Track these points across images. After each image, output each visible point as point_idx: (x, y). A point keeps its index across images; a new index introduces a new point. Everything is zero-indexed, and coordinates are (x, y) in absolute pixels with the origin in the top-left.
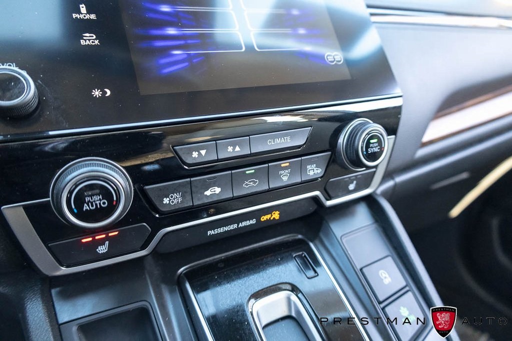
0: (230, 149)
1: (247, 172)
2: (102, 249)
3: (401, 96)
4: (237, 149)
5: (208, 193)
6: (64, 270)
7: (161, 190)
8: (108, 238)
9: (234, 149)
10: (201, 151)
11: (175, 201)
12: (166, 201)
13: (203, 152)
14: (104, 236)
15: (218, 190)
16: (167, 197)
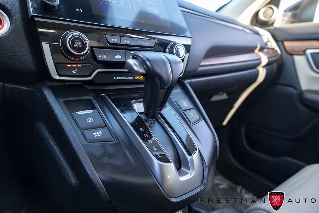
0: (125, 41)
1: (131, 53)
2: (74, 72)
3: (191, 37)
4: (128, 42)
5: (116, 57)
6: (58, 77)
7: (99, 51)
8: (77, 67)
9: (127, 41)
10: (115, 39)
11: (104, 57)
12: (100, 56)
13: (116, 40)
14: (75, 66)
15: (120, 57)
16: (101, 55)
